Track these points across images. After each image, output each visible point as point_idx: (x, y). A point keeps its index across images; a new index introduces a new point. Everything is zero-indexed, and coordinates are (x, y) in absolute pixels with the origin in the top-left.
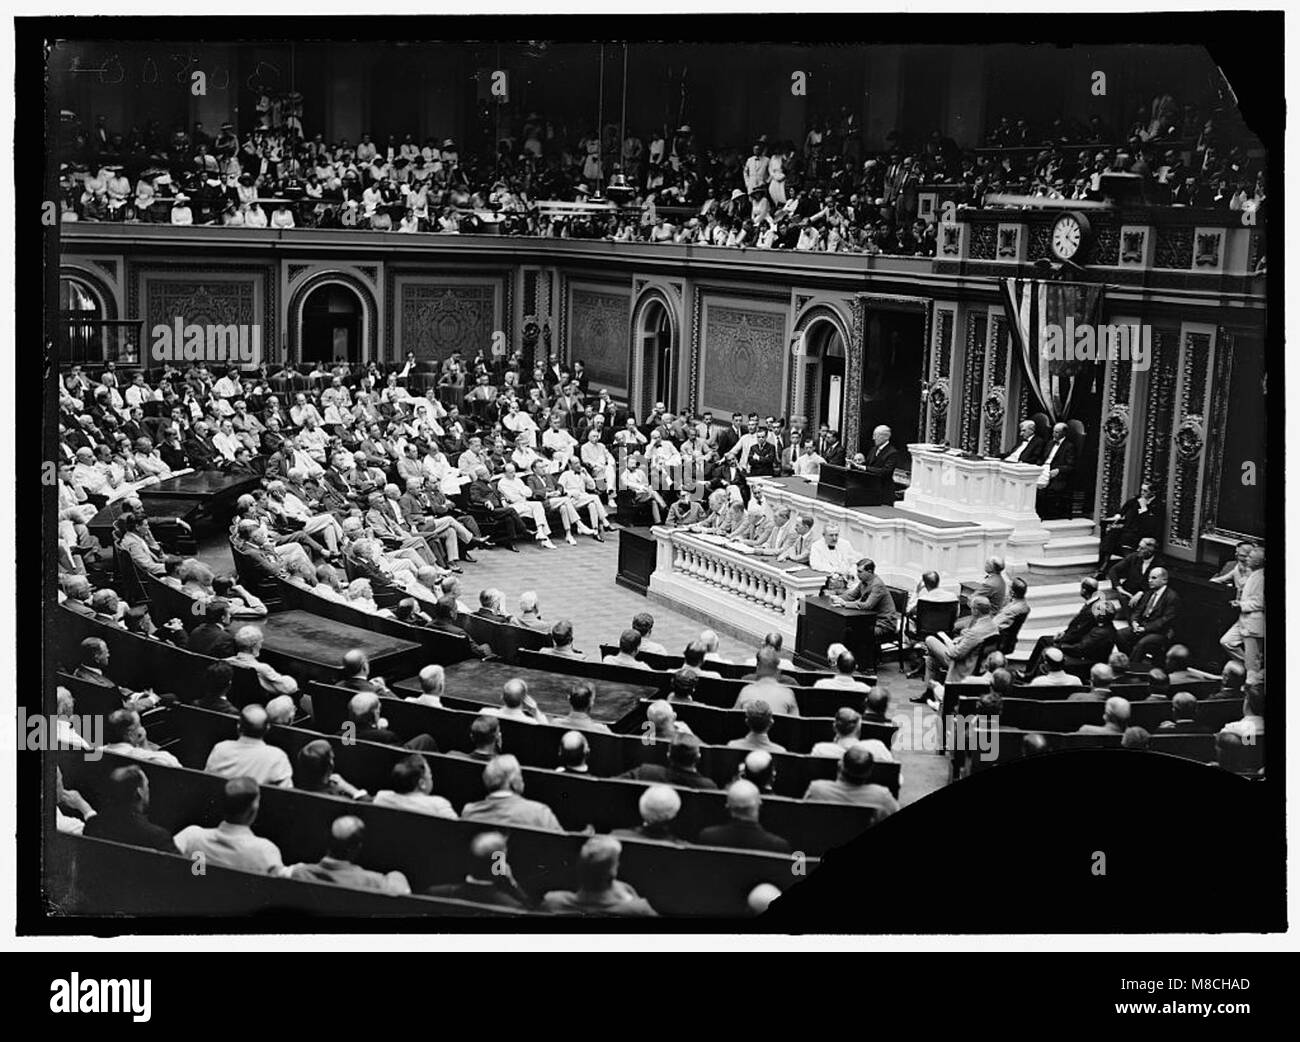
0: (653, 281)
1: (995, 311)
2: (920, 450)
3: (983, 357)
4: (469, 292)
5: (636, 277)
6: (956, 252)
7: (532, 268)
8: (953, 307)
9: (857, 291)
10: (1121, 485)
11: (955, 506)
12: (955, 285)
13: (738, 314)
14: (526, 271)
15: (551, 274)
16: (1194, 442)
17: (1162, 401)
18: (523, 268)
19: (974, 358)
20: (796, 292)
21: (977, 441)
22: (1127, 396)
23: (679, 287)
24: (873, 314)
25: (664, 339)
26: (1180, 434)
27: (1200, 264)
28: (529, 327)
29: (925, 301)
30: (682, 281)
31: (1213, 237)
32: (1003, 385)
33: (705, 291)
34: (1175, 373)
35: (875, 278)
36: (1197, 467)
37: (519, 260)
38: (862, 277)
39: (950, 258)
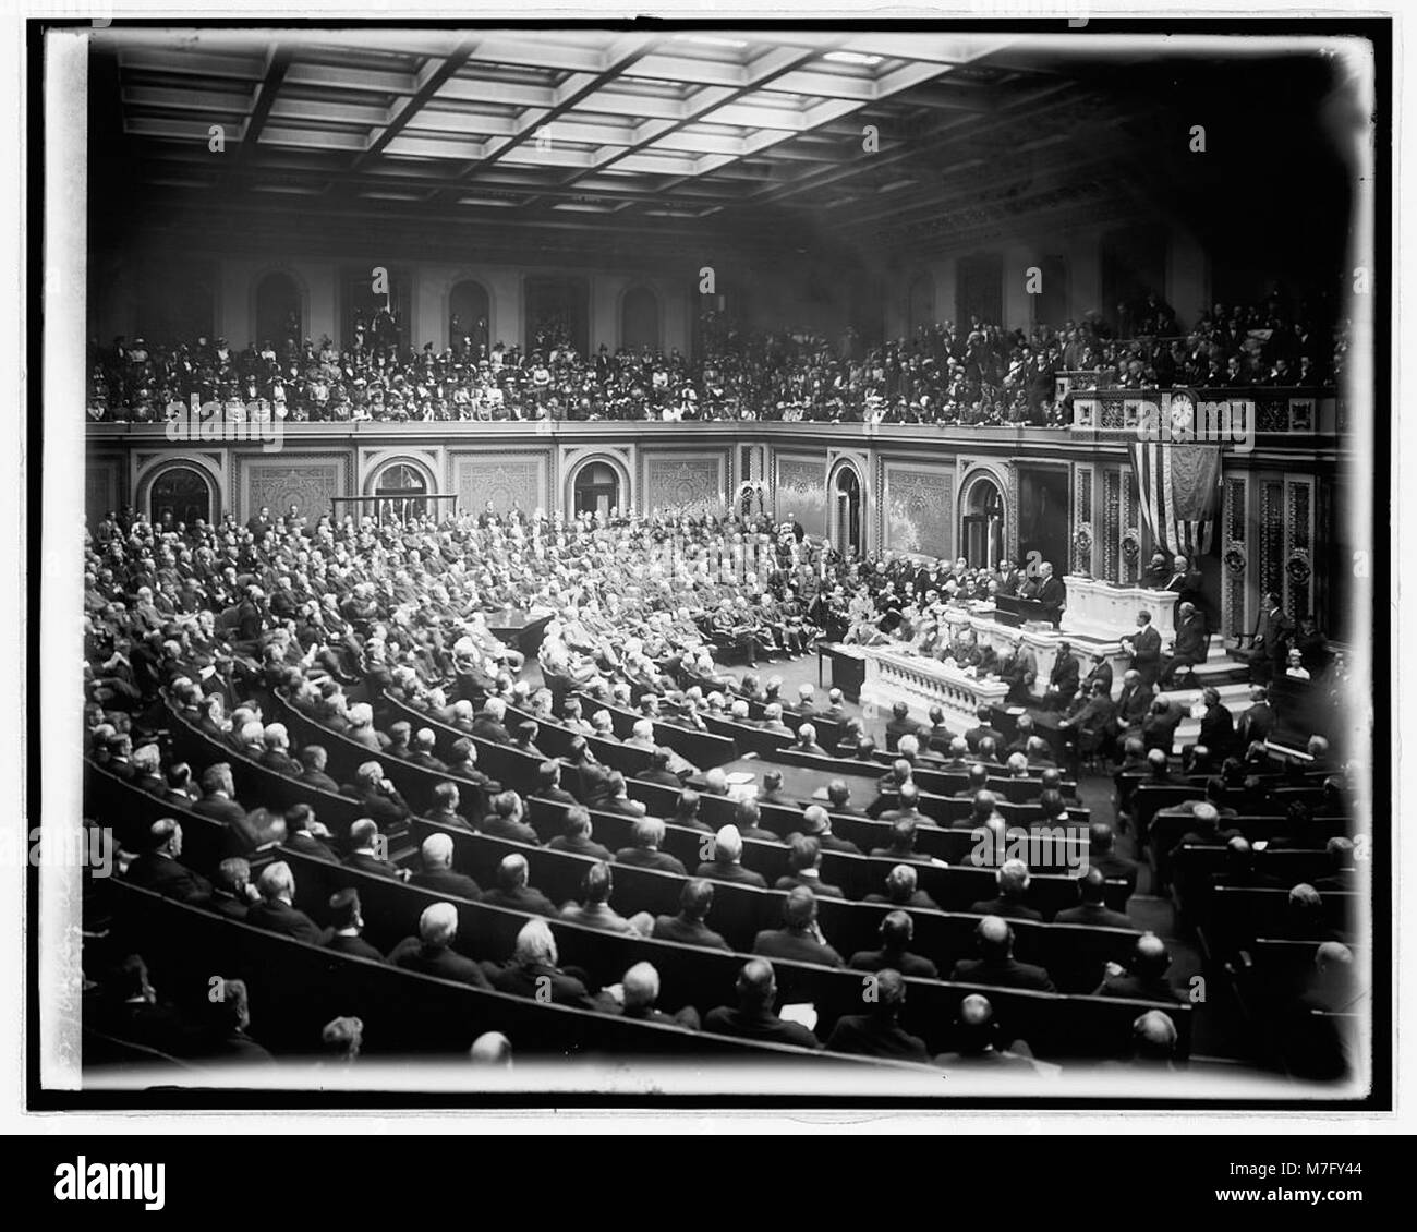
0: (844, 452)
1: (1124, 469)
2: (1073, 581)
3: (1118, 505)
4: (699, 465)
5: (830, 449)
6: (1090, 424)
7: (745, 444)
8: (1091, 467)
9: (1010, 456)
10: (1242, 606)
11: (1106, 626)
12: (1092, 449)
13: (913, 476)
14: (743, 448)
15: (762, 449)
16: (1303, 570)
17: (1272, 537)
18: (740, 445)
19: (1111, 505)
20: (960, 458)
21: (1117, 572)
22: (1243, 534)
23: (865, 456)
24: (1024, 473)
25: (855, 496)
26: (1290, 564)
27: (1296, 428)
28: (746, 489)
29: (1068, 462)
30: (868, 451)
31: (1305, 407)
32: (1136, 526)
33: (885, 458)
34: (1282, 514)
35: (1024, 445)
36: (1307, 590)
37: (736, 439)
38: (1014, 445)
39: (1086, 428)
